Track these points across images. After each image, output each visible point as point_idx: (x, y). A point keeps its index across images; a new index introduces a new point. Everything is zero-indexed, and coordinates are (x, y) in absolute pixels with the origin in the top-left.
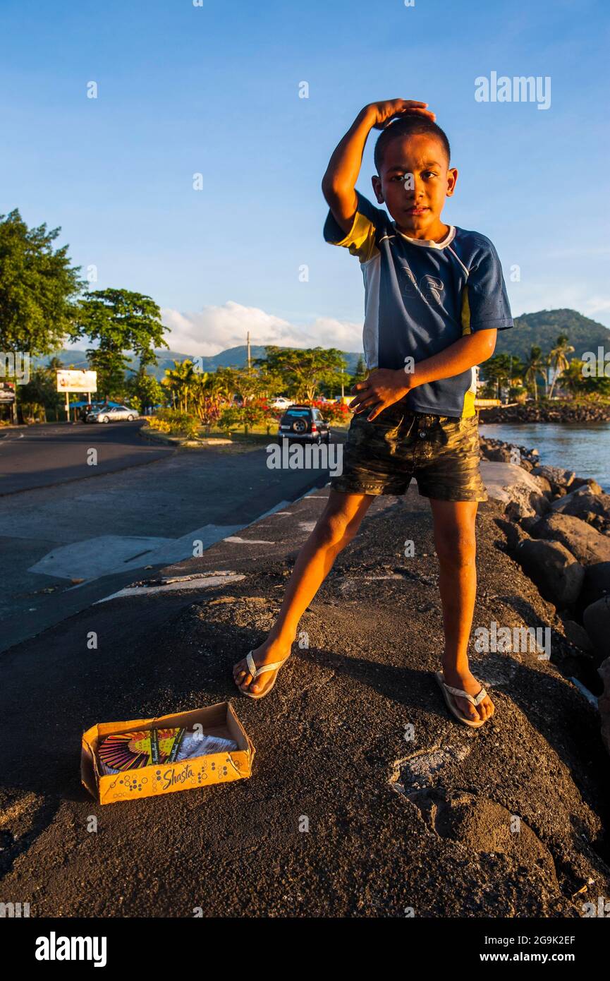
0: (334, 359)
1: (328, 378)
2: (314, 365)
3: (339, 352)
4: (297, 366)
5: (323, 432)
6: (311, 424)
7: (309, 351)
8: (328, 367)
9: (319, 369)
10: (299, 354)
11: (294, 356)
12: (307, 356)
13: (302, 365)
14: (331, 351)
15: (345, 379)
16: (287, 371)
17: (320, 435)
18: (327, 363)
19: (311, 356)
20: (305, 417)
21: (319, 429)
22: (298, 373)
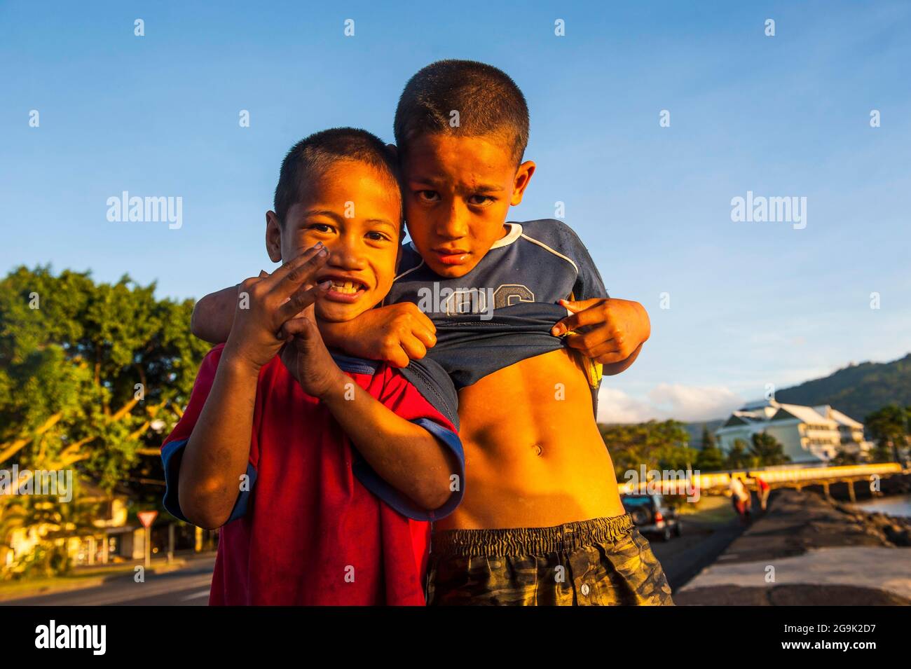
0: (673, 431)
1: (668, 455)
2: (650, 441)
3: (679, 424)
4: (629, 444)
5: (671, 523)
6: (654, 513)
7: (642, 425)
8: (667, 441)
9: (656, 446)
10: (630, 429)
11: (625, 433)
12: (640, 431)
13: (635, 442)
14: (669, 423)
15: (691, 454)
16: (618, 451)
17: (667, 526)
18: (664, 437)
19: (645, 431)
20: (646, 505)
21: (665, 519)
22: (632, 452)
